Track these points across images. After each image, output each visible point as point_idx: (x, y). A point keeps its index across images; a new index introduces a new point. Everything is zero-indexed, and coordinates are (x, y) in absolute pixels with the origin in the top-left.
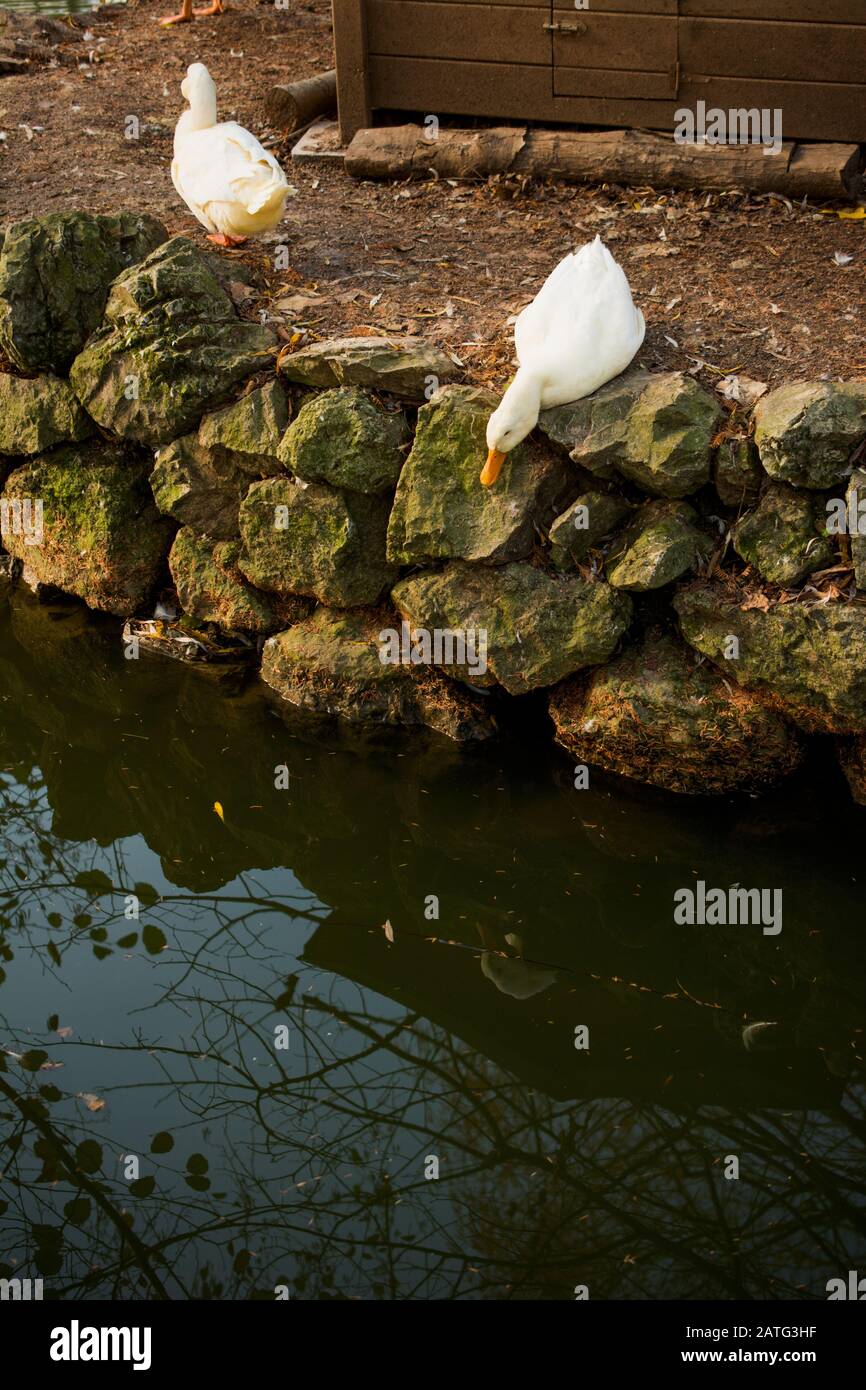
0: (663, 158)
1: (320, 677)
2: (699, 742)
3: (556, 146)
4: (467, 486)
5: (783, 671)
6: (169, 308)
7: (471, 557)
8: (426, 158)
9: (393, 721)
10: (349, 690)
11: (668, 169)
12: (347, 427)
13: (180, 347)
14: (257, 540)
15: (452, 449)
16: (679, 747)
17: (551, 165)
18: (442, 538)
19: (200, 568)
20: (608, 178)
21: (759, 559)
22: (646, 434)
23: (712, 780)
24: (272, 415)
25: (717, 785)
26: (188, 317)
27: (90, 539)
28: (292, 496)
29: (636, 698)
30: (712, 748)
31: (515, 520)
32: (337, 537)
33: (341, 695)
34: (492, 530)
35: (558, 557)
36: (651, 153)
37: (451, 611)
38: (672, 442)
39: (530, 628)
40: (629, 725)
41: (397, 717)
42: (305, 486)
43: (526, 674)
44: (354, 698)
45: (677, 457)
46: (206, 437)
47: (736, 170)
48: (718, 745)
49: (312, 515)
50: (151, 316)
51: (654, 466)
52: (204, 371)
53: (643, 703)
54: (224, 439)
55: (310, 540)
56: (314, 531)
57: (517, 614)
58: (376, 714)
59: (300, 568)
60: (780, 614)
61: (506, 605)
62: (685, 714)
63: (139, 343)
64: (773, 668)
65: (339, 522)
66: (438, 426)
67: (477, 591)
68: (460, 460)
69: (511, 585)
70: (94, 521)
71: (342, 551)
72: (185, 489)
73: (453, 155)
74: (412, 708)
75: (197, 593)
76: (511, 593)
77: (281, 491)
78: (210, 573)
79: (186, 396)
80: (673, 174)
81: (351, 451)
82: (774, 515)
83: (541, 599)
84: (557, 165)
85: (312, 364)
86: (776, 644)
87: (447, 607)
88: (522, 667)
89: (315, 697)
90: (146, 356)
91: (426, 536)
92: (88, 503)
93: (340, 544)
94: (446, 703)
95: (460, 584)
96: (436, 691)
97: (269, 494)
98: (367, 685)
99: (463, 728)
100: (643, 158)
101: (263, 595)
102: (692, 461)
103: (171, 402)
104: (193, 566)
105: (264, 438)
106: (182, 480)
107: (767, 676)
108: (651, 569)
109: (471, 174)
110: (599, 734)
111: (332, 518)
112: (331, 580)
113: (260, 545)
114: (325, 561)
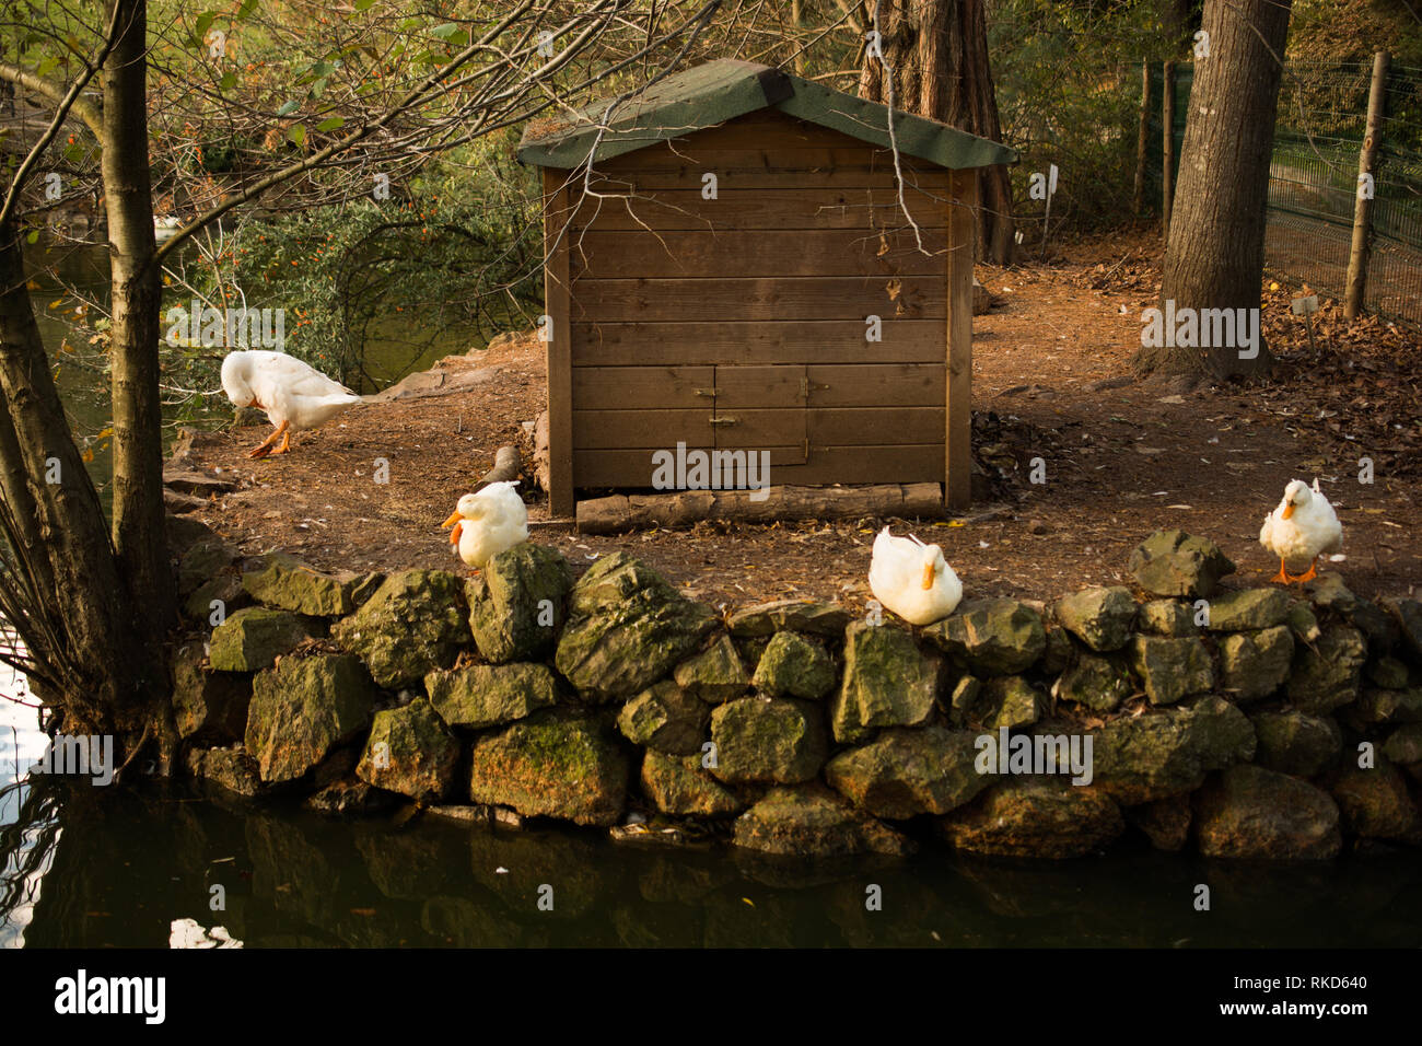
0: (816, 500)
1: (797, 830)
2: (1074, 819)
3: (738, 499)
4: (893, 679)
5: (1117, 764)
6: (646, 593)
7: (912, 722)
8: (641, 515)
9: (852, 852)
10: (819, 835)
11: (822, 507)
12: (802, 653)
13: (661, 618)
14: (728, 746)
15: (880, 657)
16: (1062, 825)
17: (737, 512)
18: (892, 713)
19: (679, 776)
20: (779, 516)
21: (1087, 697)
22: (1008, 629)
23: (1079, 846)
24: (735, 656)
25: (1082, 849)
26: (659, 601)
27: (581, 770)
28: (760, 708)
29: (1030, 798)
30: (1083, 822)
31: (930, 696)
32: (795, 731)
33: (813, 841)
34: (919, 704)
35: (956, 717)
36: (808, 498)
37: (897, 763)
38: (1026, 631)
39: (952, 765)
40: (1029, 816)
41: (854, 848)
42: (769, 700)
43: (953, 797)
44: (824, 840)
45: (1032, 640)
46: (684, 678)
47: (869, 503)
48: (1087, 818)
49: (776, 719)
50: (634, 601)
51: (1019, 647)
52: (681, 633)
53: (1035, 799)
54: (701, 677)
55: (775, 737)
56: (778, 730)
57: (940, 757)
58: (839, 849)
59: (765, 760)
60: (1112, 727)
61: (932, 754)
62: (1061, 803)
63: (630, 620)
64: (1111, 763)
65: (796, 721)
66: (868, 643)
67: (909, 748)
68: (886, 663)
69: (932, 740)
70: (582, 757)
71: (800, 740)
72: (662, 721)
73: (663, 512)
74: (862, 841)
75: (678, 793)
76: (934, 745)
77: (751, 705)
78: (687, 778)
79: (671, 651)
80: (826, 509)
81: (809, 668)
82: (1091, 669)
83: (953, 745)
84: (741, 512)
85: (757, 619)
86: (1111, 747)
87: (894, 760)
88: (950, 792)
89: (794, 845)
90: (640, 627)
91: (881, 713)
92: (572, 748)
93: (799, 736)
94: (884, 833)
95: (897, 746)
96: (875, 828)
97: (742, 709)
98: (830, 829)
99: (903, 847)
100: (803, 501)
101: (732, 786)
102: (1038, 642)
103: (658, 657)
104: (673, 775)
105: (731, 672)
106: (658, 714)
107: (1106, 770)
108: (1030, 711)
109: (678, 523)
110: (1008, 827)
111: (790, 719)
112: (792, 763)
113: (731, 749)
114: (788, 750)
